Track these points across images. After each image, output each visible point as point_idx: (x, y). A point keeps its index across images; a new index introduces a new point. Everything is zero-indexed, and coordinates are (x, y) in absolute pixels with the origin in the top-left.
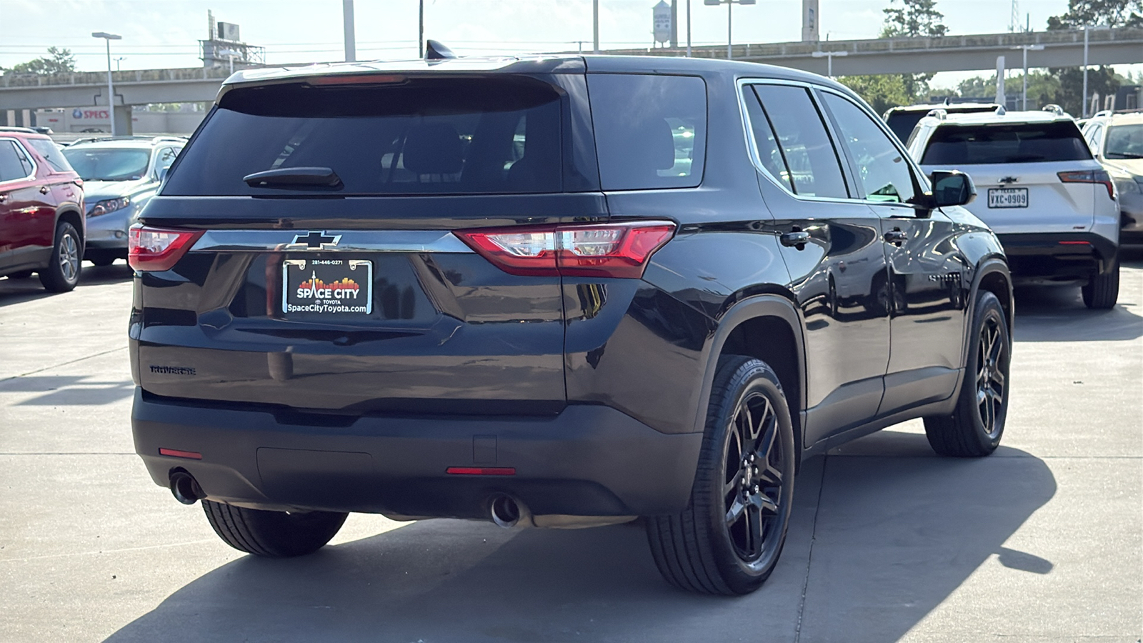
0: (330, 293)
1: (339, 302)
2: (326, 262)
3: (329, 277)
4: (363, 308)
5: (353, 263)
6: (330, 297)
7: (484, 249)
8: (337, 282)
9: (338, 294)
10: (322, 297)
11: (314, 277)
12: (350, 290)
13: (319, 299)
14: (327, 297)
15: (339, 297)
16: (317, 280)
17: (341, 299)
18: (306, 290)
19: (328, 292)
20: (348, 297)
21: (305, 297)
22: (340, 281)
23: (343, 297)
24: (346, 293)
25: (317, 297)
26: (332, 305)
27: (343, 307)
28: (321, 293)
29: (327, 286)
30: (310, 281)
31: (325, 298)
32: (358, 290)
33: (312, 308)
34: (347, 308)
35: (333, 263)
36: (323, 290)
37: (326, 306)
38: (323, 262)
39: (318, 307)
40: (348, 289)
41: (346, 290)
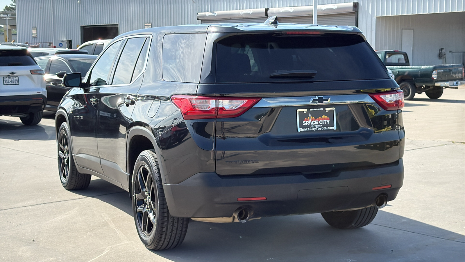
0: (317, 122)
1: (321, 126)
2: (316, 109)
3: (316, 116)
4: (333, 127)
5: (327, 109)
6: (317, 124)
7: (379, 100)
8: (320, 117)
9: (321, 122)
10: (314, 124)
11: (310, 116)
12: (326, 121)
13: (313, 125)
14: (316, 124)
15: (322, 123)
16: (312, 117)
17: (322, 124)
18: (307, 122)
19: (316, 122)
20: (325, 123)
21: (307, 124)
22: (322, 117)
23: (323, 123)
24: (324, 122)
25: (312, 124)
26: (319, 127)
27: (324, 128)
28: (314, 123)
29: (316, 119)
30: (309, 118)
31: (315, 125)
32: (329, 120)
33: (311, 129)
34: (326, 128)
35: (319, 109)
36: (314, 121)
37: (317, 128)
38: (314, 110)
39: (313, 128)
41: (324, 121)
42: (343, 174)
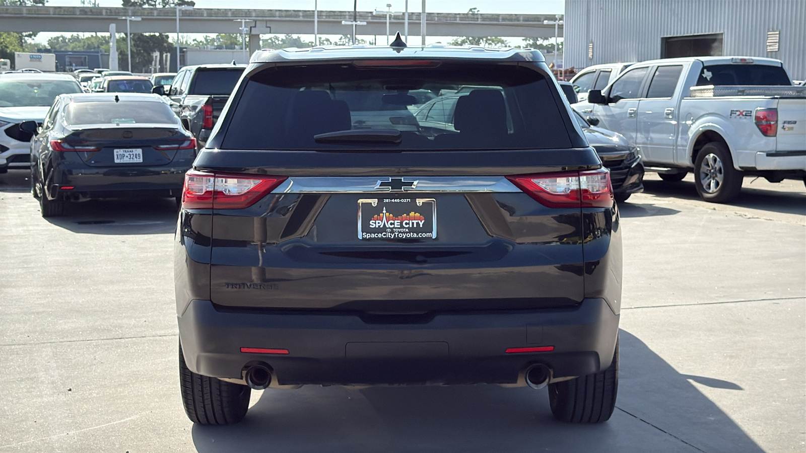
0: (399, 224)
1: (407, 230)
2: (396, 201)
3: (397, 212)
4: (429, 234)
5: (420, 202)
6: (399, 226)
7: (531, 188)
8: (405, 215)
9: (406, 224)
10: (393, 226)
11: (384, 212)
12: (417, 221)
13: (389, 228)
14: (396, 226)
15: (408, 226)
16: (388, 214)
18: (377, 222)
19: (397, 223)
20: (415, 226)
21: (377, 227)
22: (408, 215)
23: (411, 226)
24: (413, 223)
25: (387, 226)
26: (402, 233)
27: (412, 234)
28: (391, 224)
29: (397, 218)
30: (381, 215)
31: (394, 228)
32: (423, 221)
33: (384, 235)
34: (415, 234)
35: (402, 200)
36: (393, 222)
37: (396, 233)
38: (393, 200)
39: (389, 234)
40: (415, 220)
41: (413, 221)
42: (439, 319)
